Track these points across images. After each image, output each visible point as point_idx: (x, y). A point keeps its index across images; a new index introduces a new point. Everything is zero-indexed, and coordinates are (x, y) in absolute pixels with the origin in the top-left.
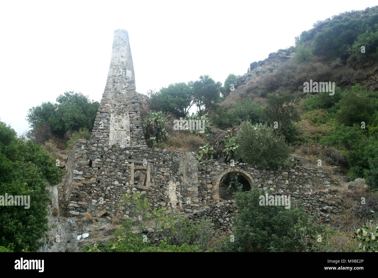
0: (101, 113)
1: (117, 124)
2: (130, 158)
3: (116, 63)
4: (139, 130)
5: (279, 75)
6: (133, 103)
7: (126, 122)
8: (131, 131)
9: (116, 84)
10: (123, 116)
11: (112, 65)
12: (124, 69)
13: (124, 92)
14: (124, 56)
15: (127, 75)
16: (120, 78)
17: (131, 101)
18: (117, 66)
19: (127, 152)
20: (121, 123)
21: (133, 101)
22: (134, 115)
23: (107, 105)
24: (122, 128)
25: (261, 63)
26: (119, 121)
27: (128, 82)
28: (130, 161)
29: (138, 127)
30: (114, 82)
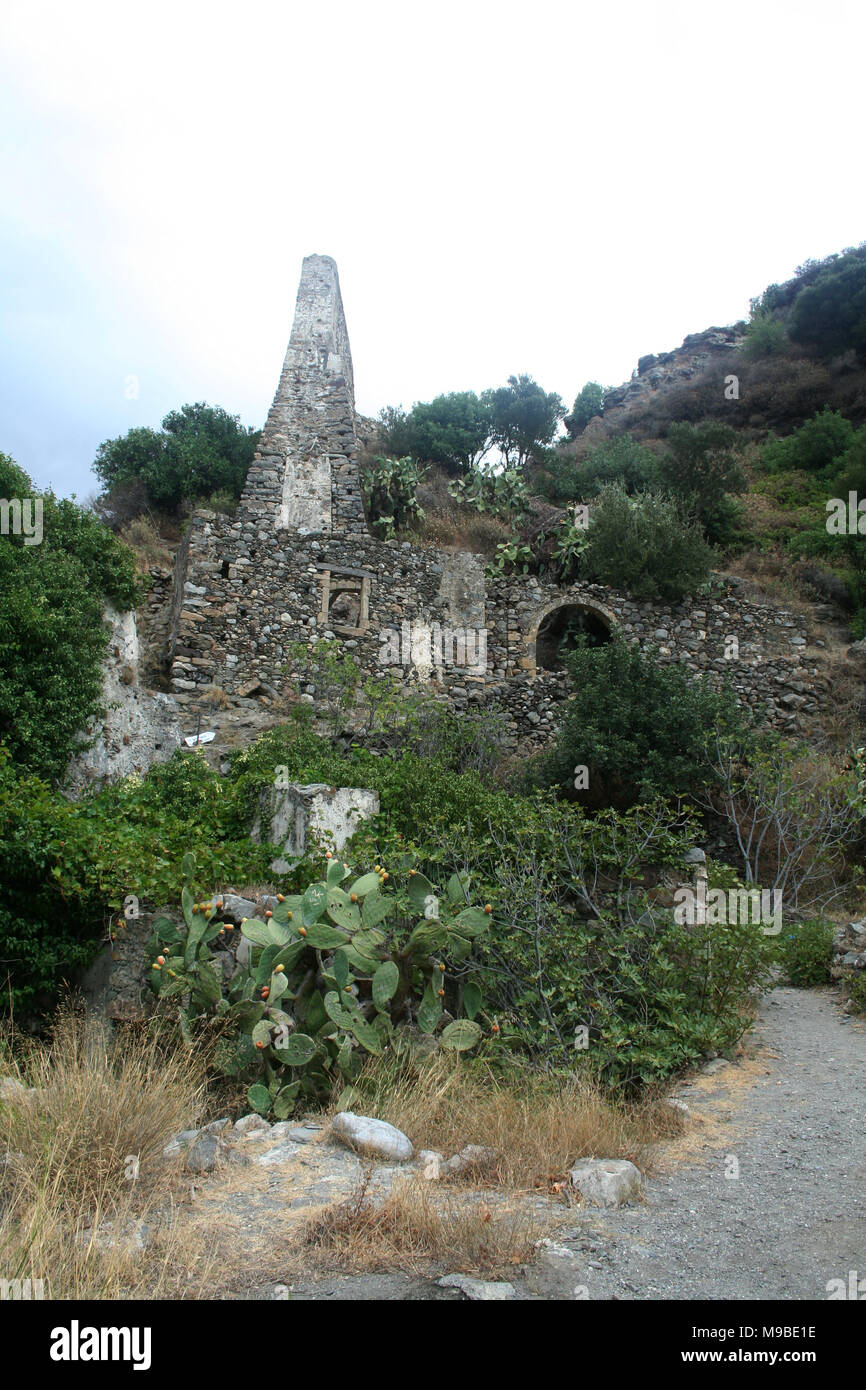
0: (263, 454)
1: (300, 482)
2: (321, 559)
3: (305, 334)
4: (351, 498)
5: (706, 386)
6: (342, 433)
7: (321, 478)
8: (333, 500)
9: (301, 388)
10: (314, 464)
11: (293, 342)
12: (322, 351)
13: (320, 406)
14: (324, 319)
15: (330, 366)
16: (312, 373)
17: (336, 428)
18: (306, 343)
19: (315, 544)
20: (310, 481)
21: (342, 427)
22: (342, 462)
23: (278, 436)
24: (312, 492)
25: (665, 359)
26: (306, 475)
27: (331, 384)
28: (321, 566)
29: (350, 492)
30: (298, 382)
